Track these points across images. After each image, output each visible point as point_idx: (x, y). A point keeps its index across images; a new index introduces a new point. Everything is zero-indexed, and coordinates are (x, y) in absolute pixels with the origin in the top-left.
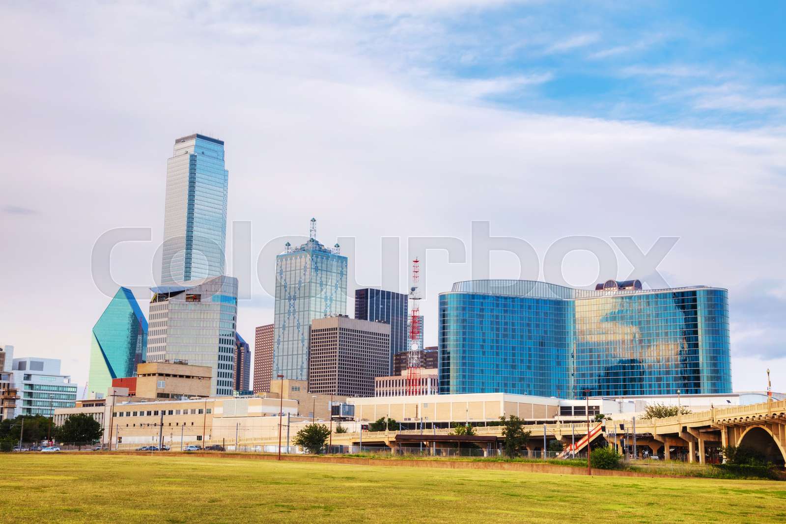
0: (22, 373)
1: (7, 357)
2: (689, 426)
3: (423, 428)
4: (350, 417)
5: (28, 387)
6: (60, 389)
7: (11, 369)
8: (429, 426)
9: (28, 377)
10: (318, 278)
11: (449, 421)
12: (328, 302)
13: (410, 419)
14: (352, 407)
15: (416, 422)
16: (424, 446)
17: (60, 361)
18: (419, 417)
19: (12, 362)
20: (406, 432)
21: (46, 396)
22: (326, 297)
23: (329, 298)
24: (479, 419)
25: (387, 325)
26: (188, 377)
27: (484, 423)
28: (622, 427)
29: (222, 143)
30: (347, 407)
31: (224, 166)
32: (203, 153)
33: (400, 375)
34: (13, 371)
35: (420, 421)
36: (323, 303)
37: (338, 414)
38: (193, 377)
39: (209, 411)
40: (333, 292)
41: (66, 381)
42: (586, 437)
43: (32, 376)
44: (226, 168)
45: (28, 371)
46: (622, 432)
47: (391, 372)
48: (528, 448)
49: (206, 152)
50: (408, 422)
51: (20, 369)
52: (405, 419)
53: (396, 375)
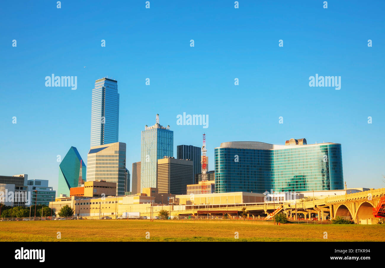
0: (32, 186)
1: (25, 179)
2: (317, 205)
3: (209, 208)
4: (177, 203)
5: (34, 192)
6: (48, 193)
7: (27, 184)
8: (211, 207)
9: (34, 188)
10: (160, 141)
11: (220, 204)
12: (165, 152)
13: (203, 204)
14: (178, 199)
15: (206, 205)
16: (209, 215)
17: (48, 181)
18: (207, 203)
19: (27, 182)
20: (202, 210)
21: (41, 196)
22: (164, 149)
23: (165, 149)
24: (232, 203)
25: (192, 161)
26: (106, 187)
27: (234, 205)
28: (289, 206)
29: (116, 82)
30: (176, 199)
31: (117, 92)
32: (108, 86)
33: (198, 184)
34: (27, 186)
35: (207, 205)
36: (163, 152)
37: (172, 202)
38: (108, 187)
39: (116, 202)
40: (167, 147)
41: (51, 190)
42: (277, 210)
43: (36, 188)
44: (118, 93)
45: (34, 185)
46: (289, 208)
47: (194, 182)
48: (253, 215)
49: (109, 86)
50: (202, 205)
51: (30, 185)
52: (201, 204)
53: (196, 184)
